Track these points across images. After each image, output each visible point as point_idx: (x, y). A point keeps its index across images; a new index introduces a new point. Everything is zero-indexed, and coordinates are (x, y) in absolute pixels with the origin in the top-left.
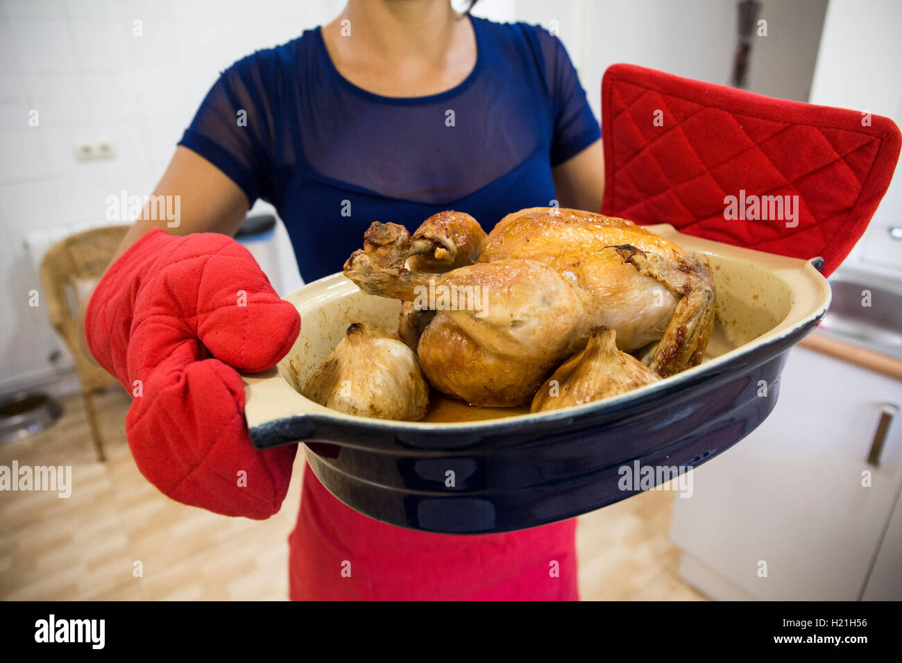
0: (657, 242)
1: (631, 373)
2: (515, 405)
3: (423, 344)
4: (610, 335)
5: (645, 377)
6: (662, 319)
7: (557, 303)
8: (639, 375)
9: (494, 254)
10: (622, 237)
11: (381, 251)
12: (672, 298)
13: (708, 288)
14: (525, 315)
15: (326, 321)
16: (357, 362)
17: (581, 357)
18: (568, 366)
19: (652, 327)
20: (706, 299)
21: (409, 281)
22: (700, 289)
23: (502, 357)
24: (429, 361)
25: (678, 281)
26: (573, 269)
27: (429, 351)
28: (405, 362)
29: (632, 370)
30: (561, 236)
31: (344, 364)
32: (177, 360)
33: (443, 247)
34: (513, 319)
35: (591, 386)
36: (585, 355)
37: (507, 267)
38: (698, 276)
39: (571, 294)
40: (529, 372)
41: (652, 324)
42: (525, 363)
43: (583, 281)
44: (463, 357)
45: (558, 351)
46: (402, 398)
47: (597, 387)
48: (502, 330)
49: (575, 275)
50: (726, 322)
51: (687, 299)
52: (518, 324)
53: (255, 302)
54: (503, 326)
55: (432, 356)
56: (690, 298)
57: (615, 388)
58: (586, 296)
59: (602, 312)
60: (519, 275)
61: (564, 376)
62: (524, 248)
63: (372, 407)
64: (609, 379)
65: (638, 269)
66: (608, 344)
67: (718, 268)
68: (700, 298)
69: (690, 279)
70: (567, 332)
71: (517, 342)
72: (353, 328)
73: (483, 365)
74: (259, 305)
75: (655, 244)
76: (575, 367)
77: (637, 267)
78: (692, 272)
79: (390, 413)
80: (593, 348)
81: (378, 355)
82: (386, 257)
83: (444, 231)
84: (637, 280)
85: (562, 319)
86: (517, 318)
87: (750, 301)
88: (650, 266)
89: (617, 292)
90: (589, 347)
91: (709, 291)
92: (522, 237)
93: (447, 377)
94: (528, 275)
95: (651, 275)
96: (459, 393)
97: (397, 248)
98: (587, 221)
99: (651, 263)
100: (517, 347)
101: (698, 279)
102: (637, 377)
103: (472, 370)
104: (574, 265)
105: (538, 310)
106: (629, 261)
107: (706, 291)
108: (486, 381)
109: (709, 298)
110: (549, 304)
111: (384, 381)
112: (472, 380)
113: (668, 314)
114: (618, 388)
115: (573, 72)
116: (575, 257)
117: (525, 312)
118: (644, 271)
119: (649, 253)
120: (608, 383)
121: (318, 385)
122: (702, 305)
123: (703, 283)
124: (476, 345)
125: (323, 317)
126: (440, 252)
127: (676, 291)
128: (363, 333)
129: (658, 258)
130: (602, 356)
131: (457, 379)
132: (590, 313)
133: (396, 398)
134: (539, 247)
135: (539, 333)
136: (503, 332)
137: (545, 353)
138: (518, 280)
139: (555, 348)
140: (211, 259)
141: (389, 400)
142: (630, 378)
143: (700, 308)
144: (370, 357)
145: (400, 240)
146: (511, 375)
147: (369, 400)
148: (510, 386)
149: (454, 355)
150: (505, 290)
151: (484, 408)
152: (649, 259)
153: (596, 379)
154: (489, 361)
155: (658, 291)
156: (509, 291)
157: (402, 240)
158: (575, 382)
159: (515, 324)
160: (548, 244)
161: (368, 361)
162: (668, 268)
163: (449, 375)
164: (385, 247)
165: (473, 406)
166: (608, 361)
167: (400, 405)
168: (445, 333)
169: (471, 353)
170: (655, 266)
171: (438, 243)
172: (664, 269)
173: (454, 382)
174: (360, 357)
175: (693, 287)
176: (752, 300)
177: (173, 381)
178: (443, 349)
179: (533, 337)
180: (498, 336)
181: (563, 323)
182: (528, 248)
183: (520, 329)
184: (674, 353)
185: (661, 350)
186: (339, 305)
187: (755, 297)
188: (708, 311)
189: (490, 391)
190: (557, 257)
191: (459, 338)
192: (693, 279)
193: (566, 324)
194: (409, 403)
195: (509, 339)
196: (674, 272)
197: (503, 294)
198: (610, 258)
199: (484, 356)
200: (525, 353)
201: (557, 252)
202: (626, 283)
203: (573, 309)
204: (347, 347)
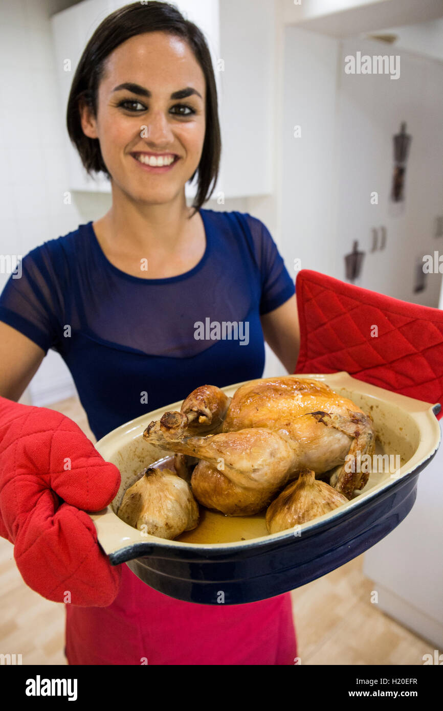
0: (337, 402)
1: (325, 496)
2: (254, 514)
3: (195, 479)
4: (311, 475)
5: (333, 498)
6: (343, 452)
7: (279, 455)
8: (329, 496)
9: (236, 418)
10: (315, 402)
11: (172, 431)
12: (349, 439)
13: (370, 432)
14: (260, 465)
15: (123, 460)
16: (155, 495)
17: (294, 487)
18: (287, 492)
19: (336, 458)
20: (369, 439)
21: (186, 443)
22: (365, 433)
23: (246, 489)
24: (199, 490)
25: (351, 429)
26: (287, 427)
27: (199, 484)
28: (184, 492)
29: (325, 494)
30: (278, 406)
31: (146, 497)
32: (44, 508)
33: (203, 415)
34: (253, 468)
35: (302, 506)
36: (297, 487)
37: (249, 436)
38: (364, 425)
39: (286, 447)
40: (263, 496)
41: (336, 456)
42: (261, 492)
43: (293, 436)
44: (222, 489)
45: (281, 482)
46: (185, 517)
47: (306, 507)
48: (247, 474)
49: (288, 432)
50: (384, 443)
51: (357, 441)
52: (257, 471)
53: (91, 466)
54: (247, 472)
55: (202, 487)
56: (358, 440)
57: (316, 507)
58: (294, 444)
59: (305, 453)
60: (256, 441)
61: (285, 500)
62: (255, 415)
63: (167, 524)
64: (312, 502)
65: (327, 425)
66: (310, 480)
67: (377, 407)
68: (365, 439)
69: (358, 427)
70: (285, 471)
71: (256, 481)
72: (150, 472)
73: (235, 492)
74: (94, 468)
75: (335, 404)
76: (292, 494)
77: (326, 424)
78: (360, 422)
79: (178, 527)
80: (301, 483)
81: (167, 489)
82: (175, 434)
83: (203, 404)
84: (326, 430)
85: (282, 464)
86: (256, 467)
87: (397, 431)
88: (333, 422)
89: (314, 439)
90: (299, 481)
91: (371, 434)
92: (253, 408)
93: (211, 499)
94: (260, 440)
95: (335, 428)
96: (219, 508)
97: (182, 428)
98: (293, 388)
99: (334, 420)
100: (256, 483)
101: (364, 427)
102: (328, 498)
103: (228, 495)
104: (287, 425)
105: (268, 461)
106: (321, 421)
107: (369, 434)
108: (236, 501)
109: (371, 438)
110: (274, 457)
111: (173, 507)
112: (228, 501)
113: (347, 449)
114: (318, 507)
115: (274, 246)
116: (287, 420)
117: (260, 463)
118: (330, 426)
119: (332, 414)
120: (312, 504)
121: (129, 511)
122: (367, 443)
123: (366, 428)
124: (229, 481)
125: (121, 458)
126: (202, 419)
127: (350, 435)
128: (156, 475)
129: (338, 416)
130: (307, 488)
131: (218, 501)
132: (298, 456)
133: (181, 517)
134: (265, 415)
135: (269, 475)
136: (248, 476)
137: (273, 485)
138: (254, 445)
139: (279, 481)
140: (55, 434)
141: (177, 519)
142: (325, 500)
143: (365, 445)
144: (162, 491)
145: (183, 423)
146: (252, 499)
147: (165, 520)
148: (251, 504)
149: (215, 487)
150: (248, 451)
151: (234, 517)
152: (332, 418)
153: (305, 502)
154: (238, 490)
155: (339, 435)
156: (250, 452)
157: (184, 423)
158: (292, 504)
159: (255, 471)
160: (270, 412)
161: (161, 494)
162: (345, 422)
163: (212, 498)
164: (174, 429)
165: (227, 516)
166: (311, 490)
167: (184, 521)
168: (210, 472)
169: (227, 485)
170: (337, 421)
171: (201, 413)
172: (342, 423)
173: (215, 502)
174: (156, 491)
175: (361, 432)
176: (399, 431)
177: (50, 525)
178: (208, 483)
179: (266, 477)
180: (244, 477)
181: (283, 468)
182: (258, 414)
183: (258, 473)
184: (351, 477)
185: (343, 475)
186: (130, 447)
187: (401, 429)
188: (370, 446)
189: (239, 507)
190: (276, 420)
191: (219, 476)
192: (361, 427)
193: (285, 467)
194: (189, 519)
195: (252, 479)
196: (348, 423)
197: (246, 453)
198: (309, 419)
199: (235, 487)
200: (261, 486)
201: (276, 417)
202: (319, 433)
203: (288, 457)
204: (146, 485)
